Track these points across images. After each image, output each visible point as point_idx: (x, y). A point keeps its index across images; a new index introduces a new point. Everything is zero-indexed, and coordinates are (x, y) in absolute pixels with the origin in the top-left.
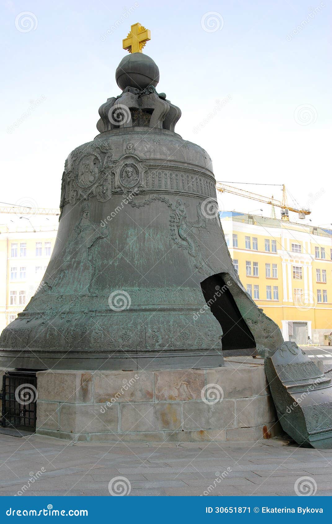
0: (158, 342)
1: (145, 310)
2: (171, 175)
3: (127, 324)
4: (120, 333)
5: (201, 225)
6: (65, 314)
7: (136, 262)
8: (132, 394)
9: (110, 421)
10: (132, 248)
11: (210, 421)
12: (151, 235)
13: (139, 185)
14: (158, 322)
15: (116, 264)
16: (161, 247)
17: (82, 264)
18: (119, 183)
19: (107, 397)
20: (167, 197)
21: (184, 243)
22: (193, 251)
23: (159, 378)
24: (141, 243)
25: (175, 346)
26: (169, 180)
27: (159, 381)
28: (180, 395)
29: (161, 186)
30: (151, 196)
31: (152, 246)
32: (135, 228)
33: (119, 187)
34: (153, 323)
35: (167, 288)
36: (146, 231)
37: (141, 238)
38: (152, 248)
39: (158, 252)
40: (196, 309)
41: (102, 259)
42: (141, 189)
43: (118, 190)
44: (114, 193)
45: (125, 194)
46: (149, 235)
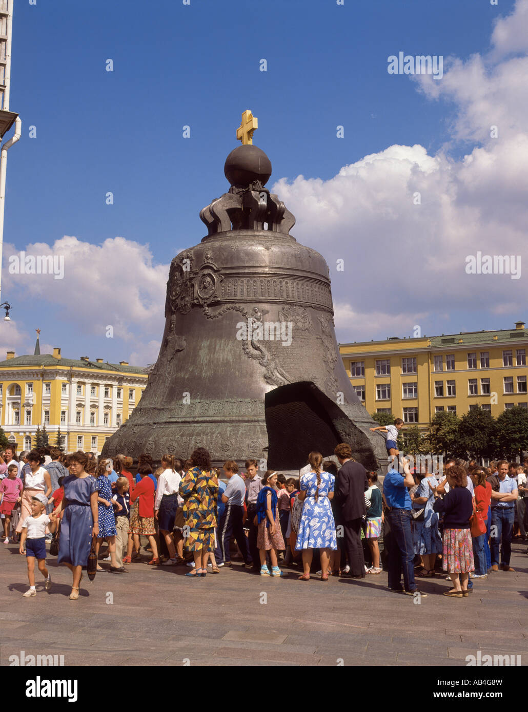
1: (198, 422)
7: (204, 374)
10: (203, 360)
12: (222, 346)
13: (214, 295)
14: (204, 433)
15: (186, 377)
16: (230, 358)
18: (197, 294)
20: (242, 306)
21: (256, 352)
22: (265, 361)
24: (212, 355)
26: (246, 287)
29: (236, 294)
30: (229, 305)
31: (221, 357)
32: (207, 341)
33: (197, 299)
34: (198, 435)
35: (227, 400)
36: (218, 342)
37: (212, 349)
38: (221, 359)
39: (227, 364)
40: (248, 421)
41: (177, 372)
42: (216, 299)
43: (196, 301)
44: (194, 305)
45: (202, 306)
46: (220, 346)
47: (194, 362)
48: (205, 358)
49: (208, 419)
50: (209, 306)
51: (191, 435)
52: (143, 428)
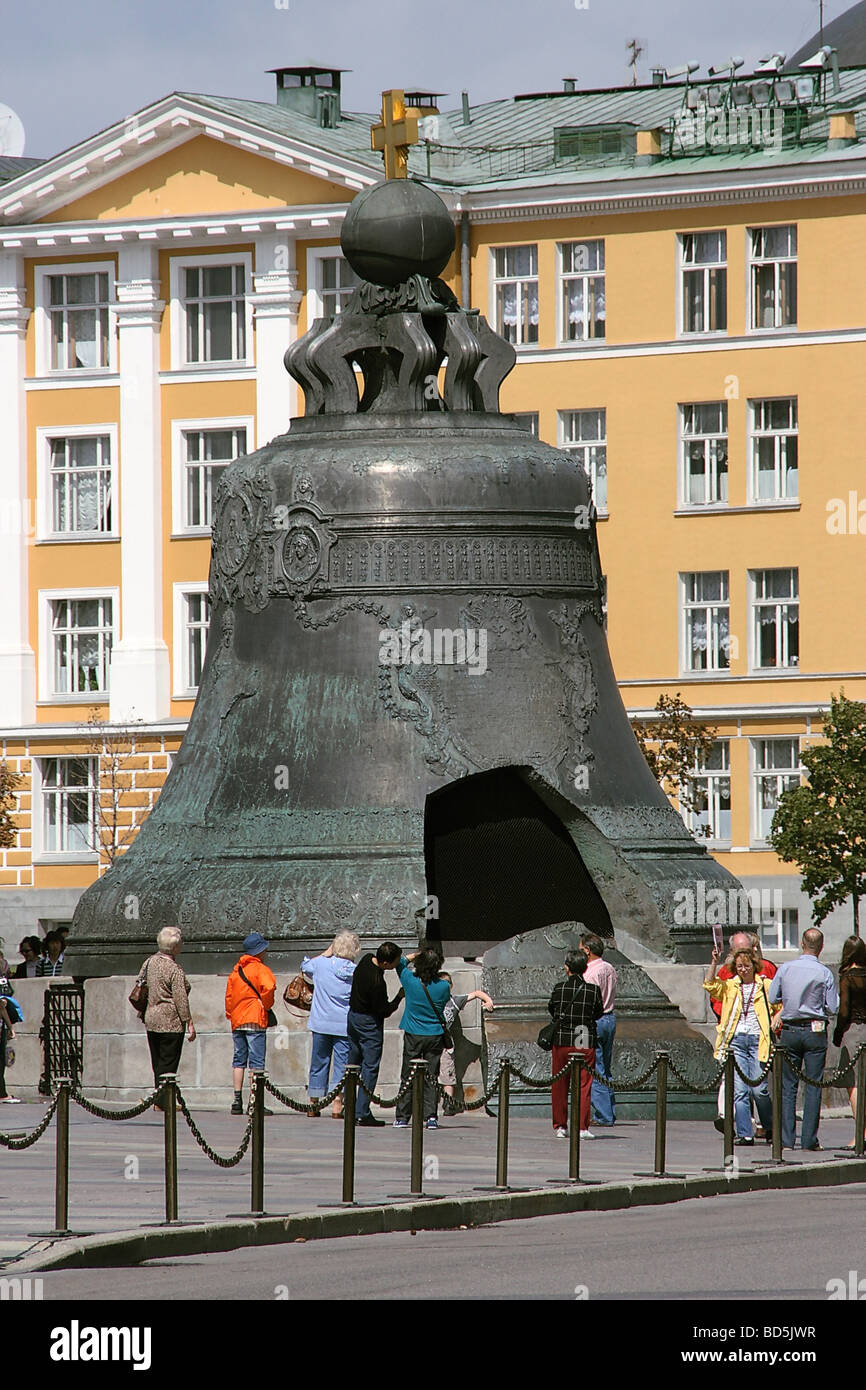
0: (288, 921)
1: (286, 858)
3: (242, 886)
10: (295, 721)
12: (336, 690)
13: (317, 576)
14: (298, 881)
16: (353, 717)
17: (207, 754)
18: (281, 571)
20: (379, 601)
21: (410, 705)
22: (427, 723)
24: (314, 711)
25: (318, 929)
29: (366, 576)
30: (346, 601)
31: (335, 716)
32: (305, 678)
33: (281, 582)
34: (287, 883)
35: (346, 810)
36: (326, 681)
37: (314, 698)
38: (335, 720)
39: (344, 730)
40: (389, 856)
41: (241, 745)
42: (321, 585)
43: (279, 587)
44: (274, 595)
45: (292, 598)
46: (333, 691)
47: (277, 725)
48: (300, 718)
49: (307, 851)
50: (309, 598)
51: (272, 885)
52: (170, 869)
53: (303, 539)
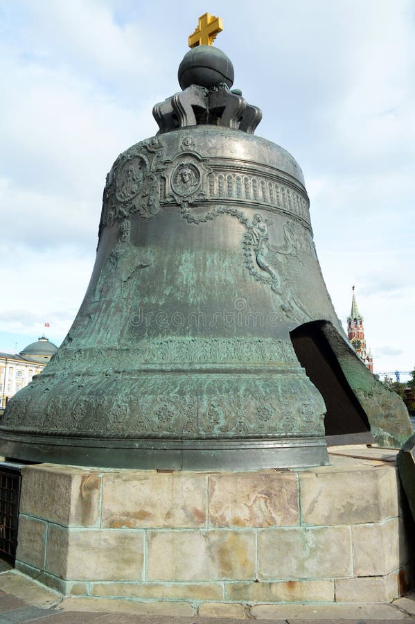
0: (218, 423)
1: (201, 371)
2: (246, 179)
3: (168, 393)
4: (157, 408)
5: (289, 251)
6: (79, 376)
7: (191, 300)
8: (169, 515)
9: (128, 562)
10: (187, 280)
11: (306, 564)
12: (215, 261)
13: (199, 192)
14: (220, 390)
15: (161, 303)
16: (230, 278)
17: (113, 304)
18: (171, 190)
19: (124, 518)
20: (241, 210)
21: (265, 274)
22: (279, 286)
23: (216, 487)
24: (200, 274)
25: (246, 430)
26: (243, 186)
27: (216, 493)
28: (253, 517)
29: (231, 194)
30: (217, 208)
31: (217, 277)
32: (191, 252)
33: (172, 196)
34: (211, 391)
35: (238, 338)
36: (208, 256)
37: (199, 266)
38: (217, 279)
39: (225, 286)
40: (283, 372)
41: (143, 296)
42: (201, 197)
43: (169, 200)
44: (164, 205)
45: (179, 205)
46: (213, 262)
47: (171, 282)
48: (190, 277)
50: (191, 205)
51: (198, 392)
52: (95, 379)
53: (188, 171)
